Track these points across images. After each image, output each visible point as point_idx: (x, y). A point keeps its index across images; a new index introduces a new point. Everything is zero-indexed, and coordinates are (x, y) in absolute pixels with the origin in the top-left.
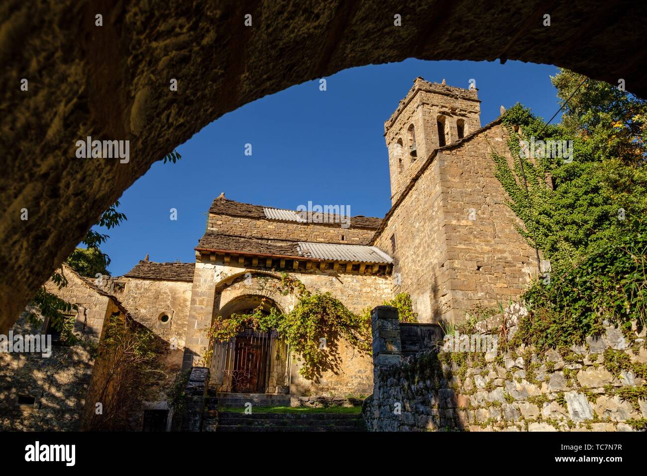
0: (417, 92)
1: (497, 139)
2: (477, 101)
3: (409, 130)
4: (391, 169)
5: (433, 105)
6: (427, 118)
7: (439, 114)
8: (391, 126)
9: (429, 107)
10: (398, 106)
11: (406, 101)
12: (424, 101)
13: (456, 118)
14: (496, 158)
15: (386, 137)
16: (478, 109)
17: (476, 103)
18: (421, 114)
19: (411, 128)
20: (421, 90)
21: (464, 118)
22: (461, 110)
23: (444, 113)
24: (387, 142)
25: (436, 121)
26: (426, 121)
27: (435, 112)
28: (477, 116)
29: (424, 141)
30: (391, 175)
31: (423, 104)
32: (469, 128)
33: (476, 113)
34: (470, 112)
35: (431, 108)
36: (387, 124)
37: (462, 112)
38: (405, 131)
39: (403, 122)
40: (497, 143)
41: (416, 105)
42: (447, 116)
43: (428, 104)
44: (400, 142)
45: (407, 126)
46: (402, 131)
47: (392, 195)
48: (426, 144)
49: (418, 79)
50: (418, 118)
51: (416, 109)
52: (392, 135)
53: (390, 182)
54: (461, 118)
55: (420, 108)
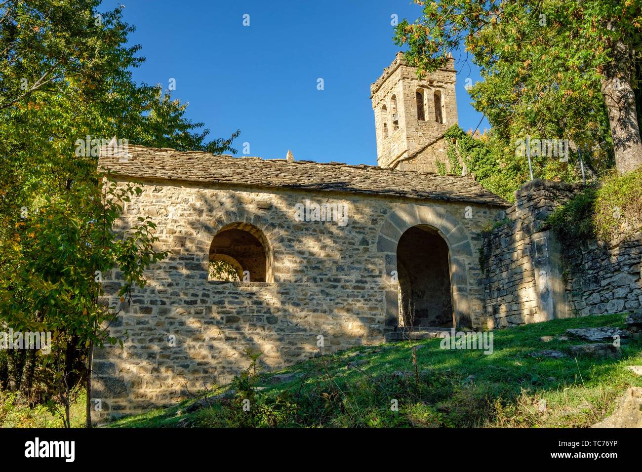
0: (398, 67)
1: (440, 150)
2: (454, 71)
3: (392, 99)
4: (377, 132)
5: (412, 79)
6: (407, 92)
7: (418, 87)
8: (377, 91)
9: (409, 81)
10: (382, 73)
11: (390, 71)
12: (405, 76)
13: (433, 89)
14: (438, 164)
15: (373, 99)
16: (454, 79)
17: (452, 74)
18: (401, 88)
19: (394, 97)
20: (402, 64)
21: (440, 89)
22: (438, 82)
23: (422, 86)
24: (374, 105)
25: (415, 94)
26: (406, 95)
27: (415, 85)
28: (453, 86)
29: (404, 115)
30: (377, 137)
31: (404, 78)
32: (445, 98)
33: (452, 83)
34: (446, 83)
35: (411, 82)
36: (373, 87)
37: (440, 84)
38: (388, 98)
39: (387, 91)
40: (440, 153)
41: (397, 79)
42: (425, 89)
43: (408, 78)
44: (384, 108)
45: (391, 95)
46: (386, 99)
47: (378, 157)
48: (406, 117)
49: (400, 53)
50: (399, 90)
51: (398, 82)
52: (378, 100)
53: (376, 144)
54: (438, 89)
55: (401, 81)
